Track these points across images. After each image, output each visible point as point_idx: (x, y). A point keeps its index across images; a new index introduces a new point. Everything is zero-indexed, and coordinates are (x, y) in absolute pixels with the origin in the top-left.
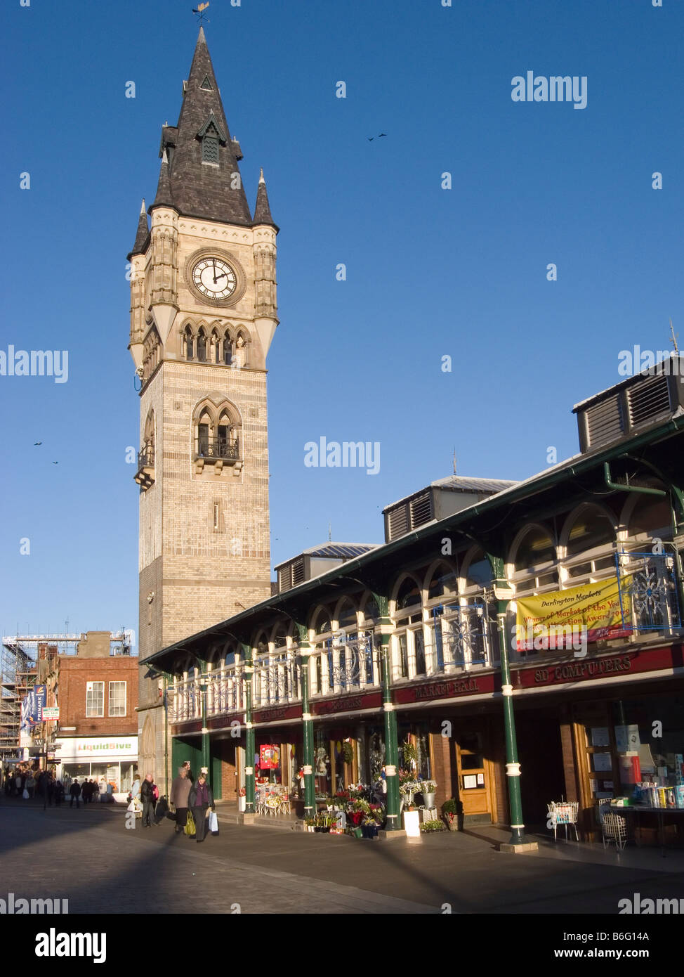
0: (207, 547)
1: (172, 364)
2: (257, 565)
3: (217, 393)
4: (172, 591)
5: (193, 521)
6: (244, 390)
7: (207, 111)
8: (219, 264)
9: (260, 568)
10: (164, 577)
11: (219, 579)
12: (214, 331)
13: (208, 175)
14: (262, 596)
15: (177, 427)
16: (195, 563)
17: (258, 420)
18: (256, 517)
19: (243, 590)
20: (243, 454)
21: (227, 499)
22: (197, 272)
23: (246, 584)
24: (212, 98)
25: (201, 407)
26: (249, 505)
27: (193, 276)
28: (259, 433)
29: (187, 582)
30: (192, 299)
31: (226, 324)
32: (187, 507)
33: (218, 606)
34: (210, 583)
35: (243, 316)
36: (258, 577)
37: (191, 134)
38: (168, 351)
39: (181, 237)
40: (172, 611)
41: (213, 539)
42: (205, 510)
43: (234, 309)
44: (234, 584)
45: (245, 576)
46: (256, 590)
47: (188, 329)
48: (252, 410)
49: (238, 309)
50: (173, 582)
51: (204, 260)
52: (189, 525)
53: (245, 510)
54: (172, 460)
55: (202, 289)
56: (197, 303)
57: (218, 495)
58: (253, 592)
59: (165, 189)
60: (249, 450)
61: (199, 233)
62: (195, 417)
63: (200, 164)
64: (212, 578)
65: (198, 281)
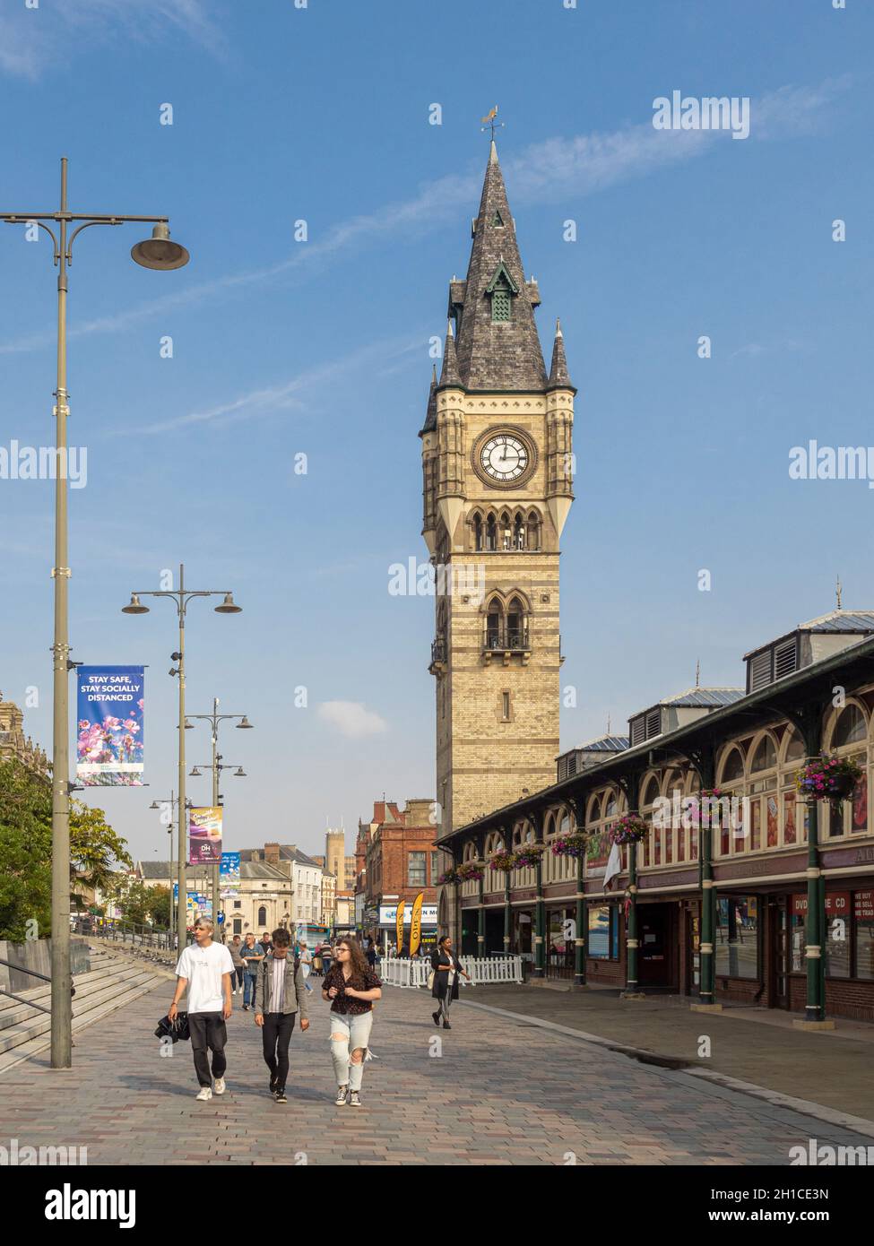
0: (495, 737)
1: (460, 557)
2: (546, 752)
3: (507, 582)
4: (461, 780)
5: (482, 713)
6: (535, 576)
7: (498, 256)
8: (510, 441)
9: (549, 755)
10: (454, 767)
11: (507, 767)
12: (505, 516)
13: (498, 337)
14: (550, 781)
15: (466, 621)
16: (484, 751)
17: (550, 606)
18: (545, 705)
19: (531, 777)
20: (534, 642)
21: (516, 689)
22: (486, 454)
23: (535, 770)
24: (505, 237)
25: (490, 597)
26: (539, 693)
27: (482, 459)
28: (551, 619)
29: (476, 771)
30: (481, 485)
31: (516, 507)
32: (475, 699)
33: (506, 792)
34: (499, 771)
35: (536, 496)
36: (547, 763)
37: (480, 290)
38: (456, 544)
39: (469, 417)
40: (462, 798)
41: (502, 729)
42: (492, 703)
43: (526, 489)
44: (522, 772)
45: (534, 763)
46: (545, 777)
47: (477, 517)
48: (545, 596)
49: (530, 489)
50: (462, 771)
51: (493, 439)
52: (476, 717)
53: (533, 699)
54: (461, 654)
55: (491, 471)
56: (485, 489)
57: (506, 686)
58: (541, 778)
59: (450, 367)
60: (538, 638)
61: (488, 409)
62: (484, 608)
63: (488, 325)
64: (501, 766)
65: (486, 463)
